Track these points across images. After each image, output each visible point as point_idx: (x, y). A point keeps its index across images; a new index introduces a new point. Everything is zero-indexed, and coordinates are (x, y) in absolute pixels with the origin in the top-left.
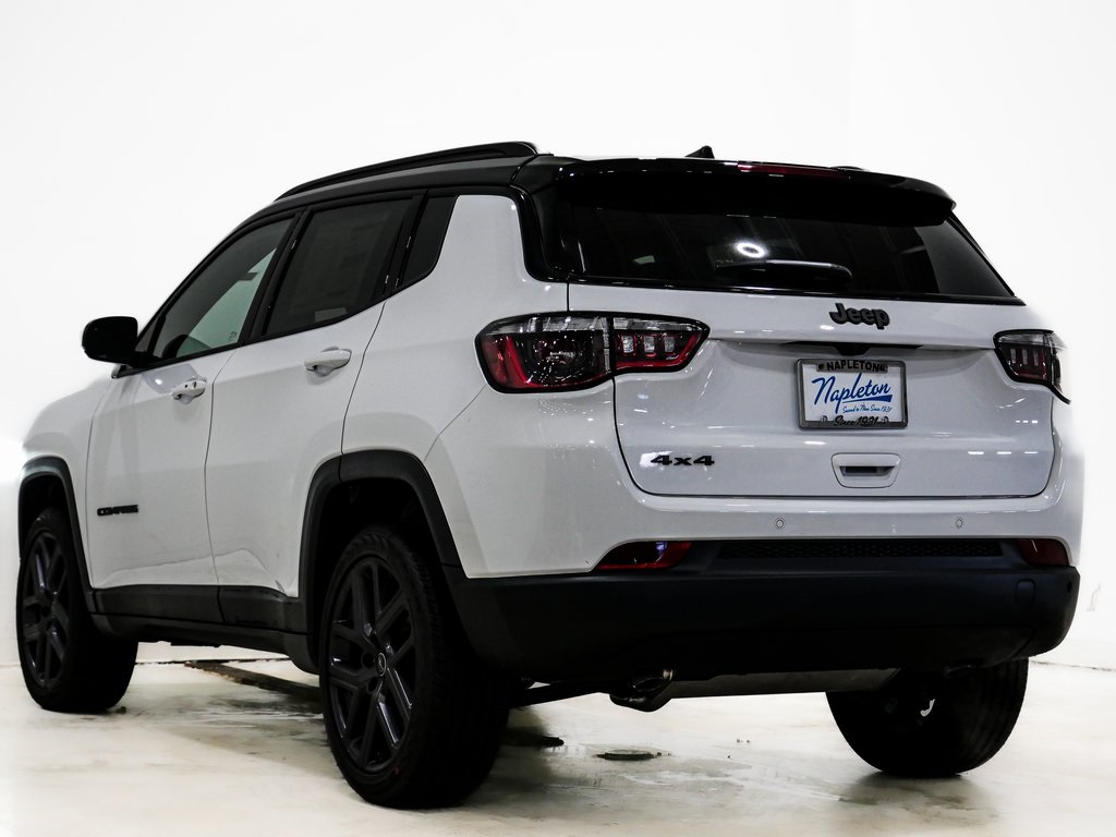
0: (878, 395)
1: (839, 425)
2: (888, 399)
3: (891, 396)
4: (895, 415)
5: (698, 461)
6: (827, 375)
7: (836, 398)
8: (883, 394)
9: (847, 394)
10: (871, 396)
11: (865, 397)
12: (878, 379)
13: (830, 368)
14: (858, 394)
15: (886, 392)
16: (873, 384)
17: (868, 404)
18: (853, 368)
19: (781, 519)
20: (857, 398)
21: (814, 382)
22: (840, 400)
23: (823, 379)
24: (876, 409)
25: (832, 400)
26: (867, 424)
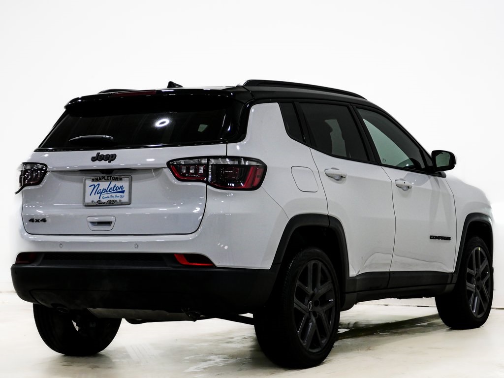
0: (118, 190)
1: (99, 204)
2: (123, 192)
3: (124, 191)
4: (125, 199)
5: (41, 221)
6: (96, 183)
7: (100, 193)
8: (120, 190)
9: (105, 191)
10: (115, 191)
11: (113, 192)
12: (118, 184)
13: (97, 180)
14: (109, 191)
15: (122, 189)
16: (116, 186)
17: (114, 195)
18: (107, 180)
19: (61, 244)
20: (109, 192)
21: (90, 186)
22: (101, 194)
23: (94, 185)
24: (117, 197)
25: (98, 193)
26: (111, 203)
